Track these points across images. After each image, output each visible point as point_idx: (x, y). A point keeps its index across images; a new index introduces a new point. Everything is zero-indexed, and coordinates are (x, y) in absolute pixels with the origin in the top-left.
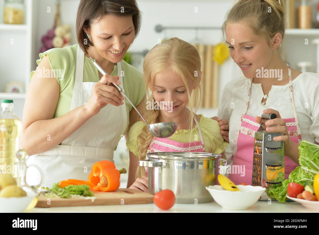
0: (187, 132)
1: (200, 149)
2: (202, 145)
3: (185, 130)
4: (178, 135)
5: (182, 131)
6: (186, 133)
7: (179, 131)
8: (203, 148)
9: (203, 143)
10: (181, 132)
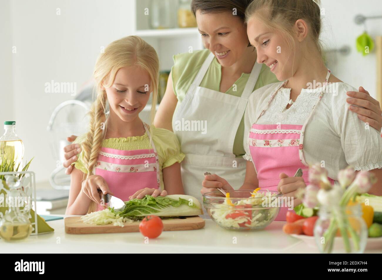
0: (137, 139)
1: (152, 157)
2: (155, 153)
3: (134, 137)
4: (126, 143)
5: (131, 138)
6: (135, 141)
7: (127, 138)
8: (156, 156)
9: (155, 151)
10: (129, 139)
